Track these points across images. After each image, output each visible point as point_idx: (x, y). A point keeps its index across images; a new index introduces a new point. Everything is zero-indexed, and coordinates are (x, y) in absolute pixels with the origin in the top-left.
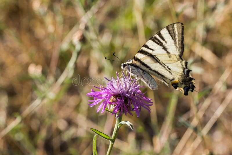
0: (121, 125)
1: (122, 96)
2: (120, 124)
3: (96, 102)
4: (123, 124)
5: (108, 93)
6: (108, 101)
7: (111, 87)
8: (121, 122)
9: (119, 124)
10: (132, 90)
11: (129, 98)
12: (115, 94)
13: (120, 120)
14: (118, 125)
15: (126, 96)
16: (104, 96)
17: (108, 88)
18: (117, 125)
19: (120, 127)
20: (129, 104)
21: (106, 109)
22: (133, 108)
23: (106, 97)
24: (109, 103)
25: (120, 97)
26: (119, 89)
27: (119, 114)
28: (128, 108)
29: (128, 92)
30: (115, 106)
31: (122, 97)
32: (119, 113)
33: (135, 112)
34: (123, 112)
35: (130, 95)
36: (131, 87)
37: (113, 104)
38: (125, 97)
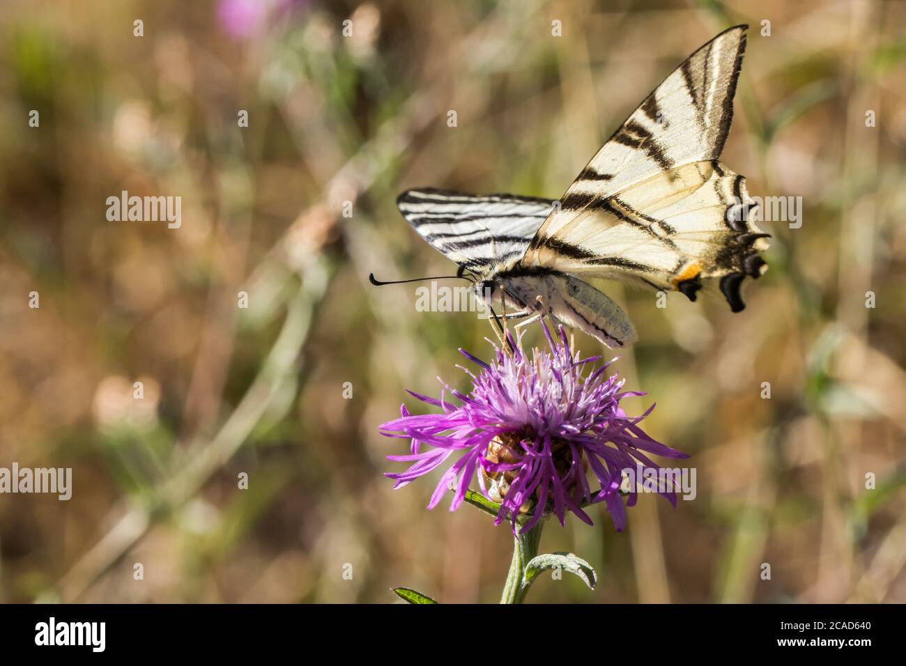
0: (537, 571)
1: (541, 434)
2: (533, 568)
3: (422, 462)
4: (543, 566)
5: (479, 420)
6: (480, 455)
7: (492, 392)
8: (536, 560)
9: (525, 570)
10: (589, 406)
11: (576, 444)
12: (510, 425)
13: (531, 549)
14: (522, 575)
15: (563, 433)
16: (462, 432)
17: (477, 397)
18: (517, 575)
19: (531, 580)
20: (577, 472)
21: (468, 495)
22: (592, 491)
23: (471, 439)
24: (487, 464)
25: (533, 440)
26: (531, 400)
27: (527, 521)
28: (568, 489)
29: (569, 417)
30: (509, 480)
31: (542, 440)
32: (527, 514)
33: (604, 504)
34: (548, 510)
35: (583, 429)
36: (583, 395)
37: (499, 470)
38: (556, 439)
